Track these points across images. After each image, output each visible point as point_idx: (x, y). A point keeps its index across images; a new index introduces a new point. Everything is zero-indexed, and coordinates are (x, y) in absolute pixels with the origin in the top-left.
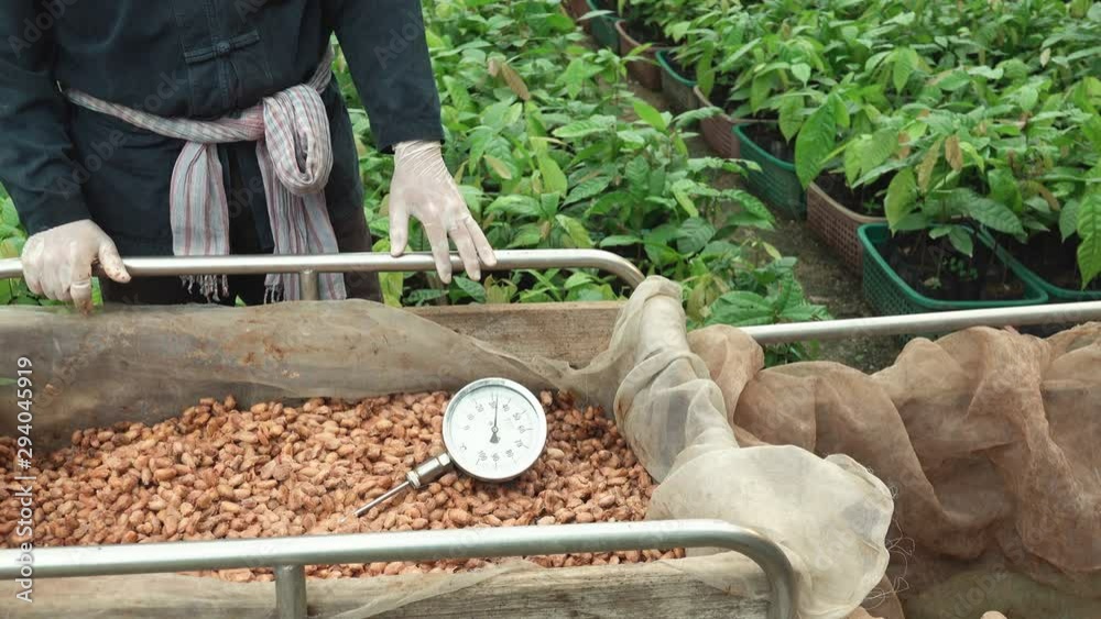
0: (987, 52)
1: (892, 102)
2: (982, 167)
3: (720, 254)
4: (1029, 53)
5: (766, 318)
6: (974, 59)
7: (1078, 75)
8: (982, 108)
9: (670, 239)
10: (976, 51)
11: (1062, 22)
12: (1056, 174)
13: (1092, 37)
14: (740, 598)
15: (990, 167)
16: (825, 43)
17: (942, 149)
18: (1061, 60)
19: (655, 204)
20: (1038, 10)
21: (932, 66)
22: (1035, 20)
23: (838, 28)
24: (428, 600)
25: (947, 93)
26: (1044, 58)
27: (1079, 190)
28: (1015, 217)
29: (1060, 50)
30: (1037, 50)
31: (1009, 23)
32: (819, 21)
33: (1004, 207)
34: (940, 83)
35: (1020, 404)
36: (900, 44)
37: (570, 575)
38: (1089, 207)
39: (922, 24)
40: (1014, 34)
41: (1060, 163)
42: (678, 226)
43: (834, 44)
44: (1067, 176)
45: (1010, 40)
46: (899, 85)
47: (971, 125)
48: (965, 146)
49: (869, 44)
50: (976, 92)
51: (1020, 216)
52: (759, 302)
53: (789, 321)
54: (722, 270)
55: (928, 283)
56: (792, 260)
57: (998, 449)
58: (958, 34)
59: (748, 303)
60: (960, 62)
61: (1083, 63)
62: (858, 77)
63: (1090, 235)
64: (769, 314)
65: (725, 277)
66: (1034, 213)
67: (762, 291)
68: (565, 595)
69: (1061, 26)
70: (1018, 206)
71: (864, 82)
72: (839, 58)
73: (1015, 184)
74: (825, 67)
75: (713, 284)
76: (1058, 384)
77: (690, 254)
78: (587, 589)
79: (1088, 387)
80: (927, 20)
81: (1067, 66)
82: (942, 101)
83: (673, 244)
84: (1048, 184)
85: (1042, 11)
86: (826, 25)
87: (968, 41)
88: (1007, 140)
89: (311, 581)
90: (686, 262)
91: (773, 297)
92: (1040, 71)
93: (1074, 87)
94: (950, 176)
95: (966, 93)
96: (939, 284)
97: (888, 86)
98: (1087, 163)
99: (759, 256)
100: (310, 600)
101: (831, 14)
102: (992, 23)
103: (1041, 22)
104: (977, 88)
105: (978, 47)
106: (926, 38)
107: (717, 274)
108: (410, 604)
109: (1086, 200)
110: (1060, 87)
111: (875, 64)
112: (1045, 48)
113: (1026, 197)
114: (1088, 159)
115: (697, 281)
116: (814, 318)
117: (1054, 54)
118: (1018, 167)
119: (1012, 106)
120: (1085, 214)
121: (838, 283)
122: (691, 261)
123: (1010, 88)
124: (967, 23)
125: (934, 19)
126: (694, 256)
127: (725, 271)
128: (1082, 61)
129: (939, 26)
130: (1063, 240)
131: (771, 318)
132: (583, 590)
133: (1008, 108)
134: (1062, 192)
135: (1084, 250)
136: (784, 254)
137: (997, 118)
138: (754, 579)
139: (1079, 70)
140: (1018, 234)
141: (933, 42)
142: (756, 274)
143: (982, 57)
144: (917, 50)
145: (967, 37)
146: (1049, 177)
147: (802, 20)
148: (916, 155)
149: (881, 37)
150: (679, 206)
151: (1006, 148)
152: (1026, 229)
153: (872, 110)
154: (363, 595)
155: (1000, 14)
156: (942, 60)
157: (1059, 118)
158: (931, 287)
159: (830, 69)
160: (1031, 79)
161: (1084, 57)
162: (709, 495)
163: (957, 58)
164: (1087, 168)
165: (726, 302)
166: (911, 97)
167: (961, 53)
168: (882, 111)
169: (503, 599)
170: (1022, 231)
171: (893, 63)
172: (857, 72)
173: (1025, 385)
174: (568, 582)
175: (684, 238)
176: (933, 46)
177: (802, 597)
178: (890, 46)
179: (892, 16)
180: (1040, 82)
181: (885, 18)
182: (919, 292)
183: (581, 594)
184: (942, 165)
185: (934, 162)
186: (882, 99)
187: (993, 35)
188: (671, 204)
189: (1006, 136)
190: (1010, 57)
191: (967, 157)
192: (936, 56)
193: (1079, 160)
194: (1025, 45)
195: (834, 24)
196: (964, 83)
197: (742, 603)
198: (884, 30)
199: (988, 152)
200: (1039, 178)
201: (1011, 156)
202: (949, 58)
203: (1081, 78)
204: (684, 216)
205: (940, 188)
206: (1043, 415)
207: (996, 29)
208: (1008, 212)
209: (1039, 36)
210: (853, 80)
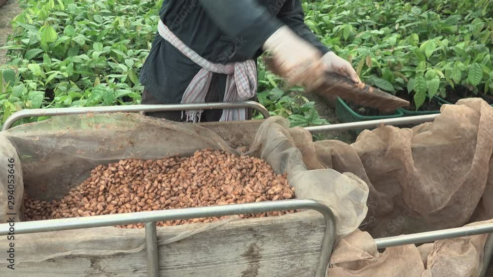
0: (376, 25)
1: (343, 44)
2: (380, 67)
3: (287, 101)
4: (391, 25)
5: (305, 124)
6: (371, 27)
7: (409, 33)
8: (377, 45)
9: (267, 95)
10: (372, 24)
11: (401, 14)
12: (405, 69)
13: (414, 19)
14: (315, 227)
15: (382, 67)
16: (318, 22)
17: (365, 61)
18: (403, 27)
19: (262, 83)
20: (393, 9)
21: (357, 31)
22: (392, 13)
23: (322, 16)
24: (201, 233)
25: (363, 40)
26: (397, 27)
27: (414, 74)
28: (391, 85)
29: (402, 24)
30: (394, 24)
31: (383, 14)
32: (315, 14)
33: (387, 82)
34: (361, 36)
35: (404, 154)
36: (345, 22)
37: (253, 221)
38: (417, 81)
39: (352, 15)
40: (385, 18)
41: (405, 65)
42: (270, 90)
43: (321, 23)
44: (409, 70)
45: (384, 20)
46: (346, 37)
47: (374, 51)
48: (374, 59)
49: (334, 22)
50: (373, 40)
51: (393, 85)
52: (302, 118)
53: (313, 125)
54: (288, 107)
55: (360, 110)
56: (313, 103)
57: (396, 171)
58: (365, 19)
59: (298, 119)
60: (367, 29)
61: (410, 28)
62: (330, 35)
63: (418, 91)
64: (306, 123)
65: (289, 109)
66: (398, 84)
67: (302, 114)
68: (252, 229)
69: (402, 15)
70: (392, 81)
71: (332, 37)
72: (323, 28)
73: (391, 73)
74: (319, 32)
75: (285, 112)
76: (416, 145)
77: (276, 101)
78: (261, 226)
79: (426, 146)
80: (353, 13)
81: (405, 30)
82: (362, 43)
83: (268, 98)
84: (403, 73)
85: (395, 9)
86: (317, 16)
87: (369, 21)
88: (386, 57)
89: (158, 228)
90: (274, 104)
91: (307, 116)
92: (395, 31)
93: (409, 37)
94: (368, 70)
95: (370, 40)
96: (365, 110)
97: (341, 38)
98: (415, 65)
99: (301, 101)
100: (158, 234)
101: (319, 12)
102: (377, 14)
103: (394, 14)
104: (374, 39)
105: (373, 23)
106: (355, 20)
107: (286, 109)
108: (194, 235)
109: (416, 78)
110: (403, 38)
111: (336, 29)
112: (397, 23)
113: (396, 78)
114: (415, 63)
115: (279, 111)
116: (323, 124)
117: (400, 25)
118: (392, 67)
119: (388, 45)
120: (417, 83)
121: (326, 111)
122: (276, 104)
123: (385, 38)
124: (369, 14)
125: (356, 13)
126: (277, 102)
127: (289, 108)
128: (410, 27)
129: (358, 16)
130: (409, 92)
131: (307, 124)
132: (258, 226)
133: (386, 45)
134: (408, 76)
135: (417, 96)
136: (310, 101)
137: (382, 49)
138: (320, 220)
139: (409, 31)
140: (393, 91)
141: (356, 21)
142: (300, 108)
143: (374, 26)
144: (352, 25)
145: (369, 19)
146: (402, 70)
147: (308, 14)
148: (354, 63)
149: (338, 20)
150: (270, 83)
151: (387, 59)
152: (395, 89)
153: (337, 47)
154: (177, 232)
155: (380, 11)
156: (360, 28)
157: (404, 49)
158: (361, 111)
159: (321, 33)
160: (392, 34)
161: (411, 26)
162: (301, 190)
163: (365, 27)
164: (415, 66)
165: (290, 119)
166: (350, 42)
167: (367, 26)
168: (340, 47)
169: (229, 231)
170: (394, 90)
171: (343, 29)
172: (330, 33)
173: (406, 147)
174: (252, 224)
175: (272, 95)
176: (357, 23)
177: (337, 225)
178: (342, 23)
179: (341, 12)
180: (396, 36)
181: (338, 13)
182: (357, 113)
183: (257, 228)
184: (365, 67)
185: (362, 65)
186: (339, 43)
187: (378, 19)
188: (267, 83)
189: (386, 55)
190: (384, 27)
191: (375, 63)
192: (358, 27)
193: (412, 64)
194: (389, 22)
195: (321, 15)
196: (370, 36)
197: (316, 229)
198: (339, 17)
199: (381, 62)
200: (399, 70)
201: (389, 62)
202: (363, 28)
203: (410, 34)
204: (272, 87)
205: (364, 75)
206: (412, 158)
207: (379, 16)
208: (389, 84)
209: (394, 19)
210: (328, 36)
